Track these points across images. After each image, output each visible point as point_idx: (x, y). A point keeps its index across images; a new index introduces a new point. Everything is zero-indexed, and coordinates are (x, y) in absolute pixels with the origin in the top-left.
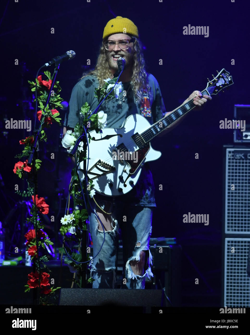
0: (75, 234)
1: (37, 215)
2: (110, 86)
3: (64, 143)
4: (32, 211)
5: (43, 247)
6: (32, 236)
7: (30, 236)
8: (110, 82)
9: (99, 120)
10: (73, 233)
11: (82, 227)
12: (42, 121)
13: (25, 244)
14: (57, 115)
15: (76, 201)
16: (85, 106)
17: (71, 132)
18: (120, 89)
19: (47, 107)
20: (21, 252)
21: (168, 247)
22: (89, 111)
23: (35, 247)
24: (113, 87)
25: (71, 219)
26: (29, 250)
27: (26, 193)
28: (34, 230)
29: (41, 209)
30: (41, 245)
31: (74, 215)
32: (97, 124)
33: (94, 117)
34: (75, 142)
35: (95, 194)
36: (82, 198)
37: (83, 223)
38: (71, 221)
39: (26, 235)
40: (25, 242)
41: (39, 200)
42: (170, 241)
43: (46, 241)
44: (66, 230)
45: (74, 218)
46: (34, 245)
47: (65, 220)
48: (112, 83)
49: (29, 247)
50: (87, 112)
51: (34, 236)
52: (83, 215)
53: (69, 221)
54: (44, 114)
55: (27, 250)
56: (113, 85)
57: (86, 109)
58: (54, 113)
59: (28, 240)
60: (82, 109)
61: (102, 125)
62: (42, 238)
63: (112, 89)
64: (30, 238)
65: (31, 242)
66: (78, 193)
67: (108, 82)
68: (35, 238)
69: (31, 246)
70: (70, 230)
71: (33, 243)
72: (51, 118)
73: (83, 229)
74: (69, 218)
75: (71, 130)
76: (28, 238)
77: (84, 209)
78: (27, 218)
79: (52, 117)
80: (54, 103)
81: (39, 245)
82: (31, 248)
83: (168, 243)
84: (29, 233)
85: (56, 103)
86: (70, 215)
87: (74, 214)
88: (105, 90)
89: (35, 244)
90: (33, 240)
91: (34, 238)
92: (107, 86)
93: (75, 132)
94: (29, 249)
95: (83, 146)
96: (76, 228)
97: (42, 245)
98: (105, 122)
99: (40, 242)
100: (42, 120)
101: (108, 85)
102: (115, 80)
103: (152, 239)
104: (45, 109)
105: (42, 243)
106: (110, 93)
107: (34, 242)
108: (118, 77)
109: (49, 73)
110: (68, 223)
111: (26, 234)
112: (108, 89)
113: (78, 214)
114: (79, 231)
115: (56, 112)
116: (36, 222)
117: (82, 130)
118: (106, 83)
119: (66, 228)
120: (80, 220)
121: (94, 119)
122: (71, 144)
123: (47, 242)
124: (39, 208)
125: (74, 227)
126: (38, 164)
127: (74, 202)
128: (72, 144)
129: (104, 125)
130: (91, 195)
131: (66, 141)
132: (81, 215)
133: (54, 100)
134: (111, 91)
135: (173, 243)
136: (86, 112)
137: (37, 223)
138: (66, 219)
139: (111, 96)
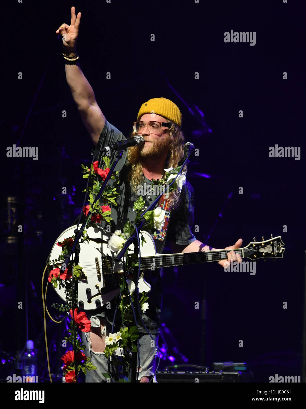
0: (123, 356)
1: (76, 333)
2: (172, 177)
3: (111, 246)
4: (71, 329)
5: (83, 372)
6: (70, 358)
7: (68, 359)
8: (171, 172)
9: (155, 218)
10: (121, 356)
11: (131, 348)
12: (88, 220)
13: (62, 368)
14: (108, 213)
15: (124, 317)
16: (139, 201)
17: (121, 232)
18: (183, 181)
19: (96, 203)
20: (57, 377)
21: (236, 373)
22: (143, 207)
23: (73, 372)
24: (175, 178)
25: (117, 339)
26: (67, 376)
27: (64, 306)
28: (72, 351)
29: (80, 326)
30: (81, 370)
31: (121, 334)
32: (153, 223)
33: (149, 214)
34: (123, 244)
35: (148, 308)
36: (132, 313)
37: (133, 343)
38: (117, 340)
39: (63, 358)
40: (62, 366)
41: (78, 315)
42: (239, 366)
43: (87, 365)
44: (112, 351)
45: (121, 337)
46: (72, 370)
47: (110, 340)
48: (174, 174)
49: (67, 372)
50: (142, 208)
51: (72, 358)
52: (133, 334)
53: (115, 340)
54: (92, 211)
55: (64, 376)
56: (175, 176)
57: (141, 204)
58: (105, 211)
59: (65, 364)
60: (135, 205)
61: (158, 224)
62: (83, 361)
63: (174, 180)
64: (67, 361)
65: (69, 367)
66: (127, 307)
67: (169, 171)
68: (74, 361)
69: (69, 371)
70: (117, 352)
71: (72, 368)
72: (100, 215)
73: (133, 351)
74: (115, 337)
75: (120, 231)
76: (65, 361)
77: (134, 326)
78: (65, 337)
79: (102, 215)
80: (107, 198)
81: (79, 370)
82: (69, 374)
83: (236, 368)
84: (66, 355)
85: (109, 199)
86: (117, 333)
87: (121, 332)
88: (164, 182)
89: (73, 368)
90: (71, 364)
91: (72, 361)
92: (168, 177)
93: (125, 233)
94: (66, 374)
95: (134, 250)
96: (124, 350)
97: (83, 369)
98: (163, 221)
99: (80, 366)
100: (88, 218)
101: (169, 175)
102: (178, 170)
103: (217, 364)
104: (94, 206)
105: (82, 367)
106: (170, 185)
107: (72, 366)
108: (181, 166)
109: (107, 160)
110: (114, 343)
111: (63, 356)
112: (168, 181)
113: (126, 333)
114: (128, 353)
115: (107, 209)
116: (75, 342)
117: (133, 230)
118: (167, 173)
119: (111, 349)
120: (129, 339)
121: (148, 217)
122: (119, 248)
123: (89, 366)
124: (78, 325)
125: (122, 349)
126: (78, 271)
127: (121, 318)
128: (120, 246)
129: (161, 224)
130: (143, 310)
131: (113, 243)
132: (131, 334)
133: (107, 194)
134: (172, 182)
135: (243, 369)
136: (140, 207)
137: (77, 343)
138: (112, 338)
139: (172, 189)
